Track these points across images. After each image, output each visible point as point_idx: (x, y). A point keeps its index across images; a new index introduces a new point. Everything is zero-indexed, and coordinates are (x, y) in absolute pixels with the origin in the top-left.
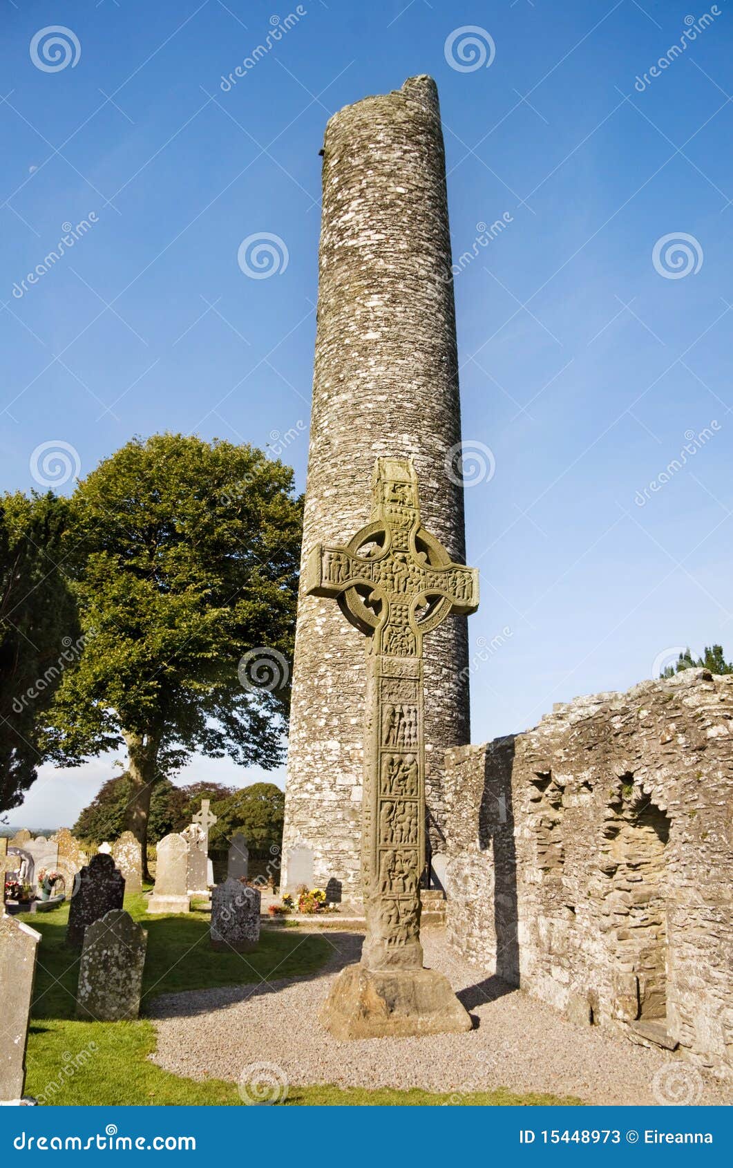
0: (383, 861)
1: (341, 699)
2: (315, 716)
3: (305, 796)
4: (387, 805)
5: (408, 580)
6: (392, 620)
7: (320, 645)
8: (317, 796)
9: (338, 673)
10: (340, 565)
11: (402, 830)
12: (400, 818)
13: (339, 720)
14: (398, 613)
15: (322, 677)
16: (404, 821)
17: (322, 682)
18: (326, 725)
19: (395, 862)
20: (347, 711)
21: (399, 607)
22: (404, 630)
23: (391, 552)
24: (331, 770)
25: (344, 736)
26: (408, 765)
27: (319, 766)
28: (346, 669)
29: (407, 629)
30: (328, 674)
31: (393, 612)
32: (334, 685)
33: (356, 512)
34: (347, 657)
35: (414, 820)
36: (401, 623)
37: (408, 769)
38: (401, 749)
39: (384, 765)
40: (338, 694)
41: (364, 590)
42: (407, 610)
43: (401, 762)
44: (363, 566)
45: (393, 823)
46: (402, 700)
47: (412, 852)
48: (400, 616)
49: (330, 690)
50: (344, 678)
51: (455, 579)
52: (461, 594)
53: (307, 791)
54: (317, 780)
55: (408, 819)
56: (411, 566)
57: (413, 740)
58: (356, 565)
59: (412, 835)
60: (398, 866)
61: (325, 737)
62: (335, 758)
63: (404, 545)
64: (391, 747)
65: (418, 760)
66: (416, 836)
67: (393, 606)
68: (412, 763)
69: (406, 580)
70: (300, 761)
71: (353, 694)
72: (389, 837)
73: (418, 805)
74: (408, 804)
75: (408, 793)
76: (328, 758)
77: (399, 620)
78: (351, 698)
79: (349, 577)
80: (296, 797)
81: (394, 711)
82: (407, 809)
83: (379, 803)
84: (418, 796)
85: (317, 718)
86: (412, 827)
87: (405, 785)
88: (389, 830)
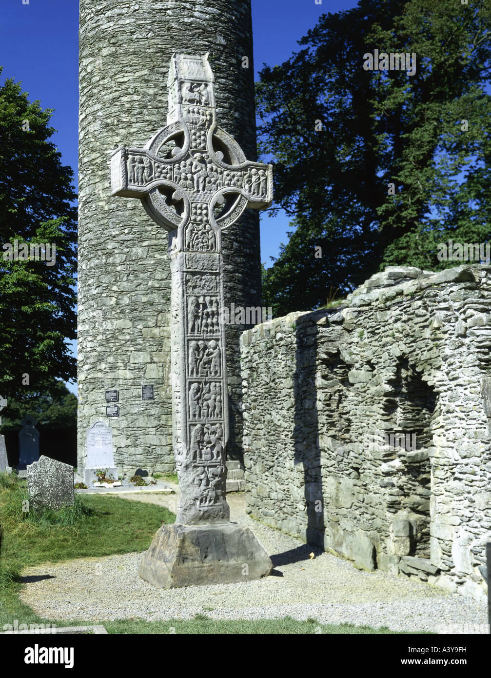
0: (193, 433)
1: (131, 277)
2: (104, 295)
3: (100, 375)
4: (194, 386)
5: (207, 180)
6: (193, 218)
8: (111, 375)
10: (143, 168)
11: (208, 407)
12: (206, 396)
13: (130, 298)
14: (199, 211)
15: (110, 254)
16: (210, 399)
17: (111, 260)
18: (117, 304)
19: (203, 434)
20: (138, 288)
21: (199, 206)
22: (205, 227)
23: (190, 152)
24: (124, 349)
25: (136, 314)
26: (211, 350)
27: (111, 345)
28: (134, 245)
29: (207, 226)
30: (116, 251)
31: (194, 211)
32: (123, 263)
33: (138, 74)
35: (218, 398)
36: (201, 221)
37: (212, 354)
38: (205, 336)
39: (191, 351)
40: (128, 272)
41: (167, 191)
42: (206, 208)
43: (205, 348)
44: (164, 168)
45: (200, 401)
46: (204, 291)
47: (218, 425)
48: (201, 214)
49: (119, 268)
50: (133, 255)
51: (250, 176)
52: (256, 191)
53: (101, 370)
54: (111, 359)
55: (213, 397)
56: (209, 166)
57: (216, 328)
58: (158, 167)
59: (217, 410)
60: (206, 438)
61: (116, 316)
62: (128, 337)
63: (202, 145)
64: (196, 334)
65: (220, 345)
66: (221, 412)
67: (193, 205)
68: (215, 348)
69: (204, 180)
70: (91, 341)
71: (143, 272)
72: (197, 413)
73: (221, 384)
74: (213, 384)
75: (213, 374)
76: (120, 337)
77: (199, 218)
78: (142, 275)
79: (152, 179)
80: (89, 377)
81: (197, 301)
82: (212, 388)
83: (187, 384)
84: (221, 377)
85: (107, 296)
86: (217, 404)
87: (210, 368)
88: (197, 406)
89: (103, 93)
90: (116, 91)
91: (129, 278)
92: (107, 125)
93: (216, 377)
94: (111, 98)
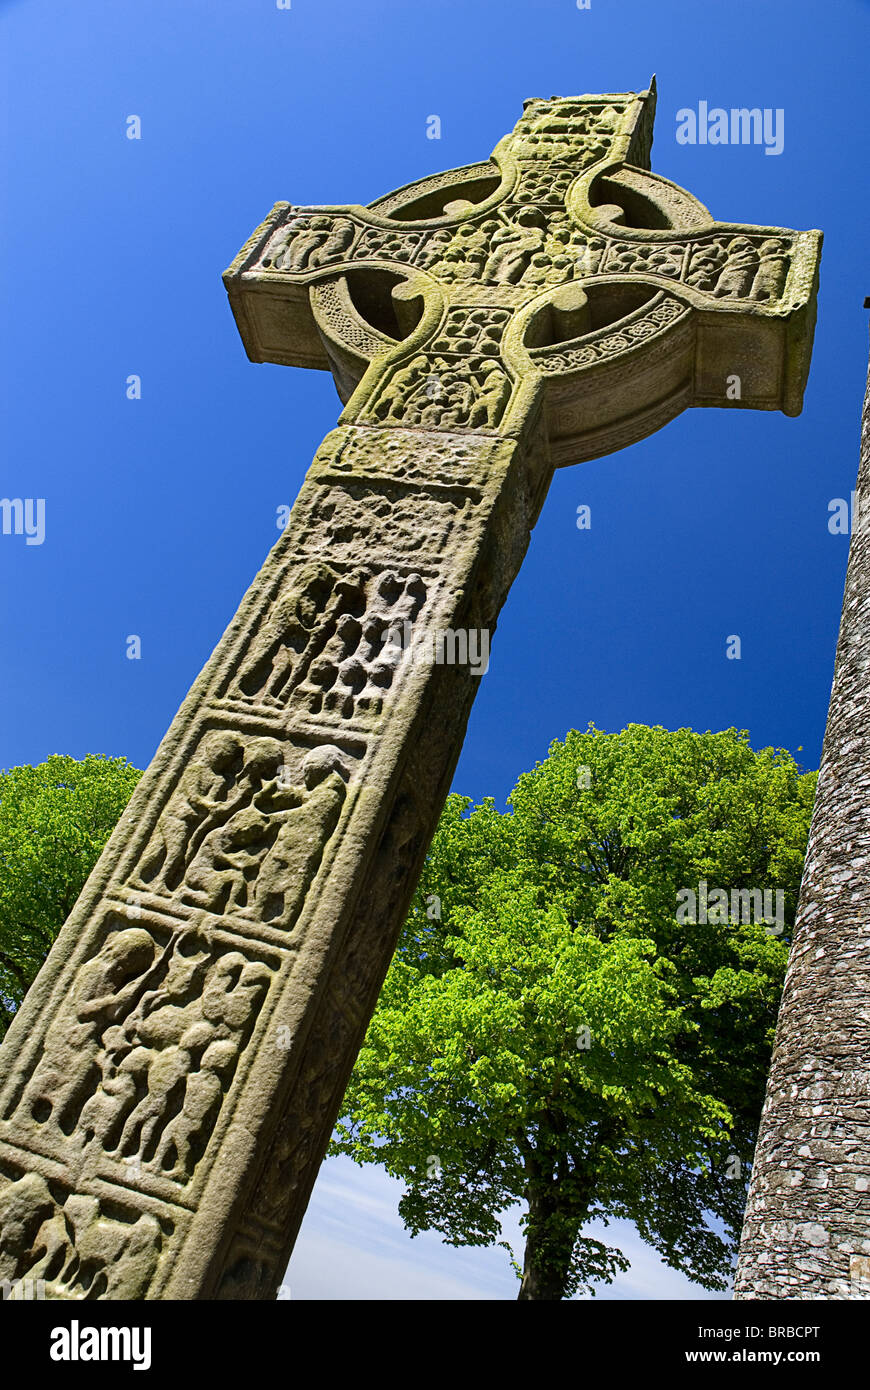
1: (839, 1133)
2: (784, 1164)
4: (122, 939)
7: (809, 1017)
9: (836, 1074)
11: (140, 1079)
12: (165, 1018)
13: (831, 1176)
15: (806, 1082)
16: (174, 1039)
17: (805, 1094)
18: (805, 1186)
21: (475, 315)
22: (474, 365)
30: (818, 1075)
31: (450, 326)
32: (826, 1101)
34: (857, 1041)
35: (223, 1047)
37: (292, 803)
39: (192, 768)
40: (833, 1119)
42: (503, 318)
43: (270, 769)
45: (114, 1037)
48: (475, 333)
49: (817, 1111)
50: (848, 1085)
55: (199, 1028)
59: (178, 1128)
61: (799, 1213)
64: (256, 705)
65: (356, 771)
66: (198, 1141)
72: (58, 1099)
73: (275, 977)
74: (231, 959)
75: (250, 907)
79: (338, 258)
82: (214, 984)
83: (96, 920)
84: (289, 936)
85: (788, 1168)
86: (201, 1085)
87: (251, 872)
88: (79, 1058)
89: (836, 808)
90: (857, 800)
91: (836, 1133)
92: (835, 855)
93: (261, 927)
94: (847, 812)
